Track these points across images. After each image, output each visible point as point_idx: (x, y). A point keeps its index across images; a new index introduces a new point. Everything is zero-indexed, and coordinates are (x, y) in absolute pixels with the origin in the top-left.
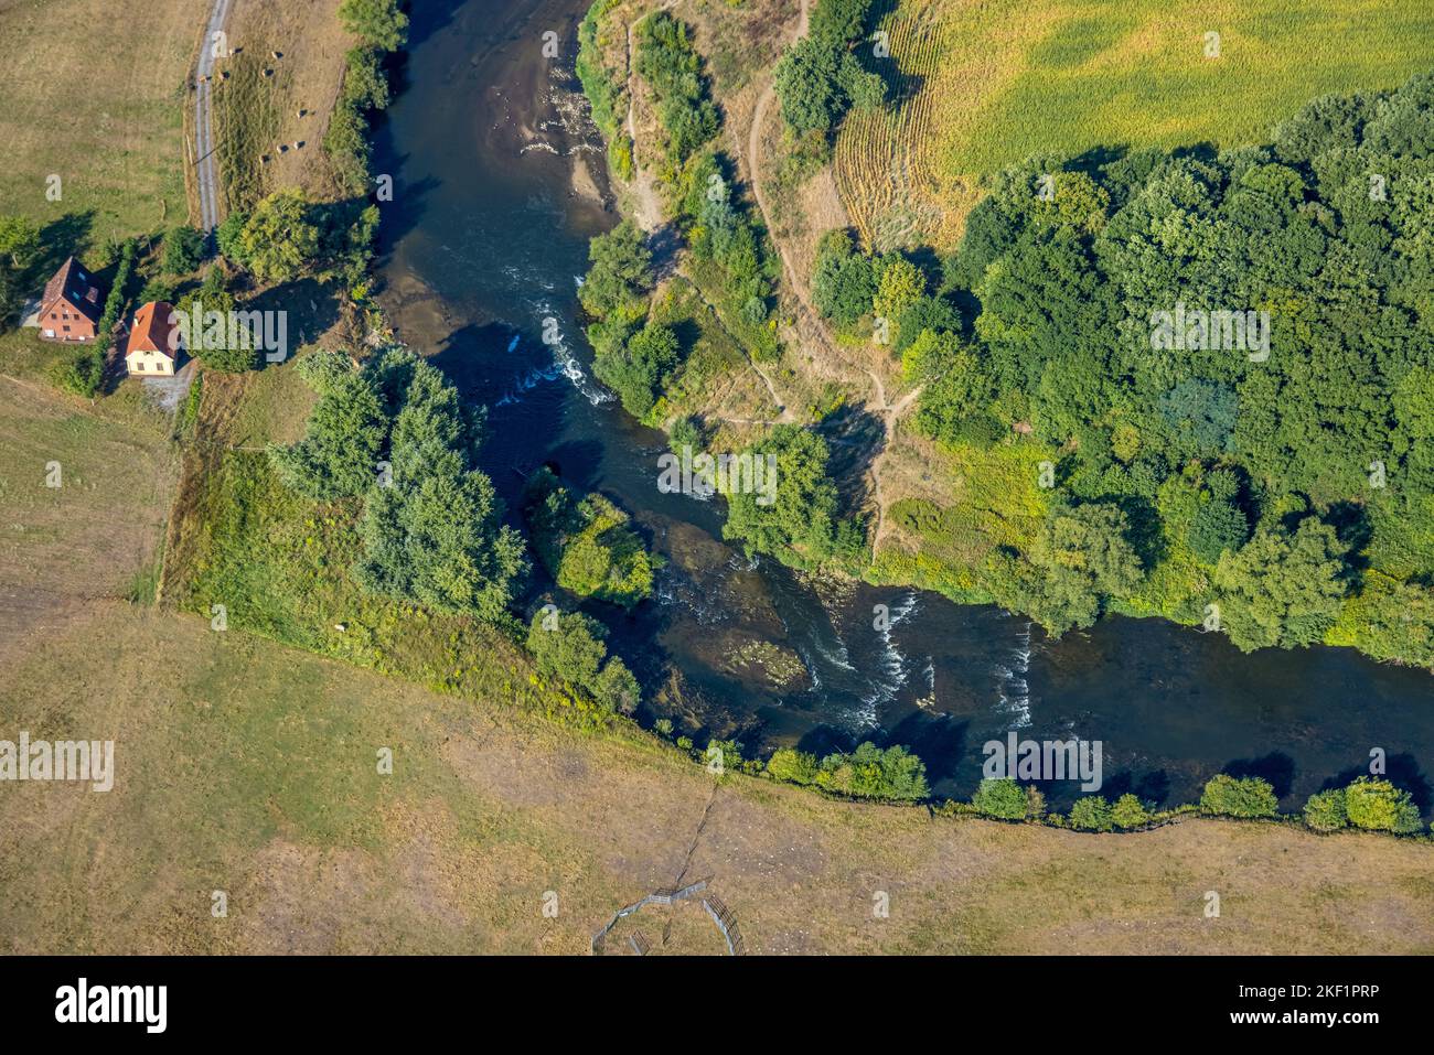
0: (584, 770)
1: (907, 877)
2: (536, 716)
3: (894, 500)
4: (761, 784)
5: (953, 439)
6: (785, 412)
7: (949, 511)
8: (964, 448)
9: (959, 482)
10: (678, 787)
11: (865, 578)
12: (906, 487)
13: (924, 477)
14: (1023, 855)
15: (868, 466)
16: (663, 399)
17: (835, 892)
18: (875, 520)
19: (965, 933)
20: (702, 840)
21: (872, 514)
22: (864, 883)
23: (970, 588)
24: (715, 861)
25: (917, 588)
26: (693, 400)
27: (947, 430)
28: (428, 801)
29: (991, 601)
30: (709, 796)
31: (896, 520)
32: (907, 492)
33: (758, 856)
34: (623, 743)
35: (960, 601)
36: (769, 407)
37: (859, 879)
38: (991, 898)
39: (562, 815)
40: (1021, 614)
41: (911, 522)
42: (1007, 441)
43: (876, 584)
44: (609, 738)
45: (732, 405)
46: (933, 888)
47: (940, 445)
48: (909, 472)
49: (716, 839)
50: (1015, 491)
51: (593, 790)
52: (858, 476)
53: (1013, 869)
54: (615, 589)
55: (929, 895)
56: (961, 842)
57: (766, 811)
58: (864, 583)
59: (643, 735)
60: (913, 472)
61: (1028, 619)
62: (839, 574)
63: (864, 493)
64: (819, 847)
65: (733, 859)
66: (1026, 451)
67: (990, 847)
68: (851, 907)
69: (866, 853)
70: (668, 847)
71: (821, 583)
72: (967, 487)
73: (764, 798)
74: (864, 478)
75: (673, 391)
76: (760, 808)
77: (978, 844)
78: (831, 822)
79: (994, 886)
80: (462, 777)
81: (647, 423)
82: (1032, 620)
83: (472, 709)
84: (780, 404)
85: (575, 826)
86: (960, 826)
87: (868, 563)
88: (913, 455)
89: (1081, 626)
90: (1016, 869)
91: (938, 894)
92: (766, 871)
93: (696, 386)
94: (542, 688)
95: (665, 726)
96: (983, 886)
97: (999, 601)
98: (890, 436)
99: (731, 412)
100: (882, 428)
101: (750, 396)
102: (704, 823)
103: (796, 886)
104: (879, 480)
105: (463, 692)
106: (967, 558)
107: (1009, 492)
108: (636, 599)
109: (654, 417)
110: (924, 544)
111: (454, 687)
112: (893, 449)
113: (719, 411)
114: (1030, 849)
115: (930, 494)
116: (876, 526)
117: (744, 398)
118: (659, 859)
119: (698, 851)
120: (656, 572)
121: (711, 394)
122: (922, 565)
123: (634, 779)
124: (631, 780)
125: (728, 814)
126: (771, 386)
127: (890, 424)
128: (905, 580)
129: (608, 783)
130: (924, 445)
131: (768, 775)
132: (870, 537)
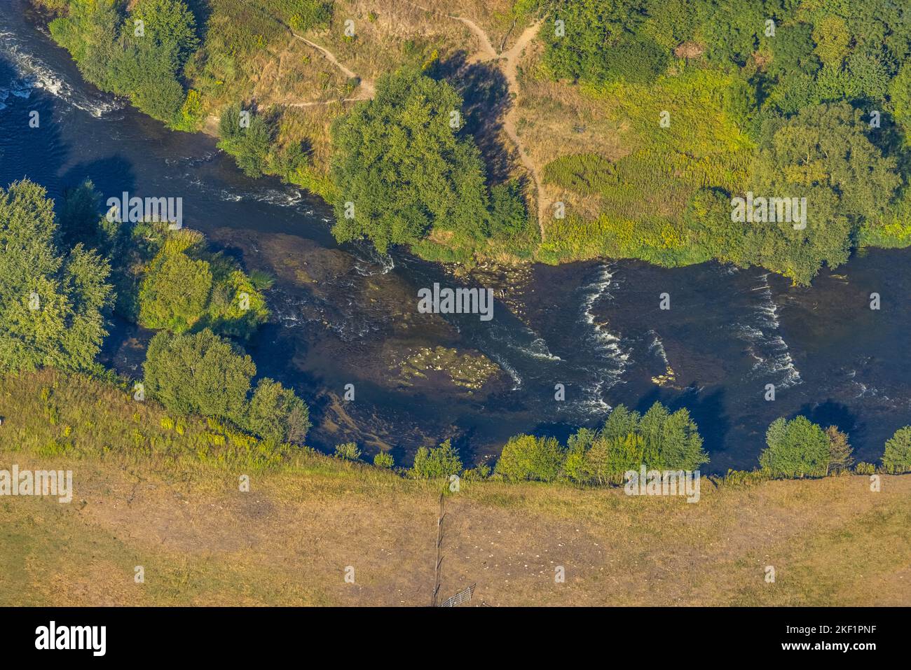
0: (271, 508)
1: (708, 551)
2: (185, 461)
3: (547, 161)
4: (495, 487)
5: (601, 76)
6: (363, 83)
7: (623, 161)
8: (618, 88)
9: (625, 126)
10: (394, 505)
11: (537, 258)
12: (557, 144)
13: (576, 129)
14: (840, 507)
15: (499, 127)
16: (193, 93)
17: (628, 578)
18: (532, 186)
19: (796, 592)
20: (446, 553)
21: (523, 181)
22: (659, 564)
23: (678, 247)
24: (471, 571)
25: (608, 259)
26: (233, 89)
27: (592, 66)
28: (91, 568)
29: (709, 258)
30: (436, 509)
31: (559, 182)
32: (560, 149)
33: (519, 559)
34: (308, 472)
35: (670, 264)
36: (339, 80)
37: (651, 560)
38: (814, 554)
39: (264, 557)
40: (752, 266)
41: (579, 181)
42: (672, 71)
43: (555, 262)
44: (289, 470)
45: (288, 88)
46: (742, 556)
47: (586, 87)
48: (555, 126)
49: (462, 550)
50: (701, 125)
51: (291, 526)
52: (491, 140)
53: (832, 522)
54: (221, 317)
55: (739, 564)
56: (761, 505)
57: (512, 514)
58: (539, 263)
59: (327, 462)
60: (559, 127)
61: (762, 270)
62: (503, 258)
63: (505, 157)
64: (591, 537)
65: (492, 566)
66: (701, 79)
67: (797, 505)
68: (651, 589)
69: (651, 535)
70: (407, 567)
71: (482, 272)
72: (638, 130)
73: (506, 501)
74: (499, 140)
75: (201, 82)
76: (503, 511)
77: (781, 505)
78: (595, 511)
79: (815, 543)
80: (122, 538)
81: (180, 128)
82: (767, 271)
83: (100, 467)
84: (352, 75)
85: (285, 565)
86: (753, 490)
87: (537, 239)
88: (552, 107)
89: (833, 265)
90: (834, 522)
91: (751, 561)
92: (537, 571)
93: (231, 71)
94: (181, 432)
95: (351, 449)
96: (801, 544)
97: (719, 255)
98: (514, 88)
99: (290, 95)
100: (500, 79)
101: (308, 72)
102: (442, 537)
103: (578, 580)
104: (518, 141)
105: (81, 451)
106: (665, 212)
107: (694, 127)
108: (252, 323)
109: (187, 117)
110: (605, 203)
111: (69, 448)
112: (524, 104)
113: (274, 97)
114: (845, 500)
115: (590, 147)
116: (535, 193)
117: (301, 77)
118: (401, 580)
119: (445, 565)
120: (265, 292)
121: (254, 78)
122: (608, 227)
123: (337, 507)
124: (333, 508)
125: (467, 524)
126: (331, 57)
127: (510, 73)
128: (591, 252)
129: (306, 516)
130: (565, 91)
131: (501, 477)
132: (531, 208)
